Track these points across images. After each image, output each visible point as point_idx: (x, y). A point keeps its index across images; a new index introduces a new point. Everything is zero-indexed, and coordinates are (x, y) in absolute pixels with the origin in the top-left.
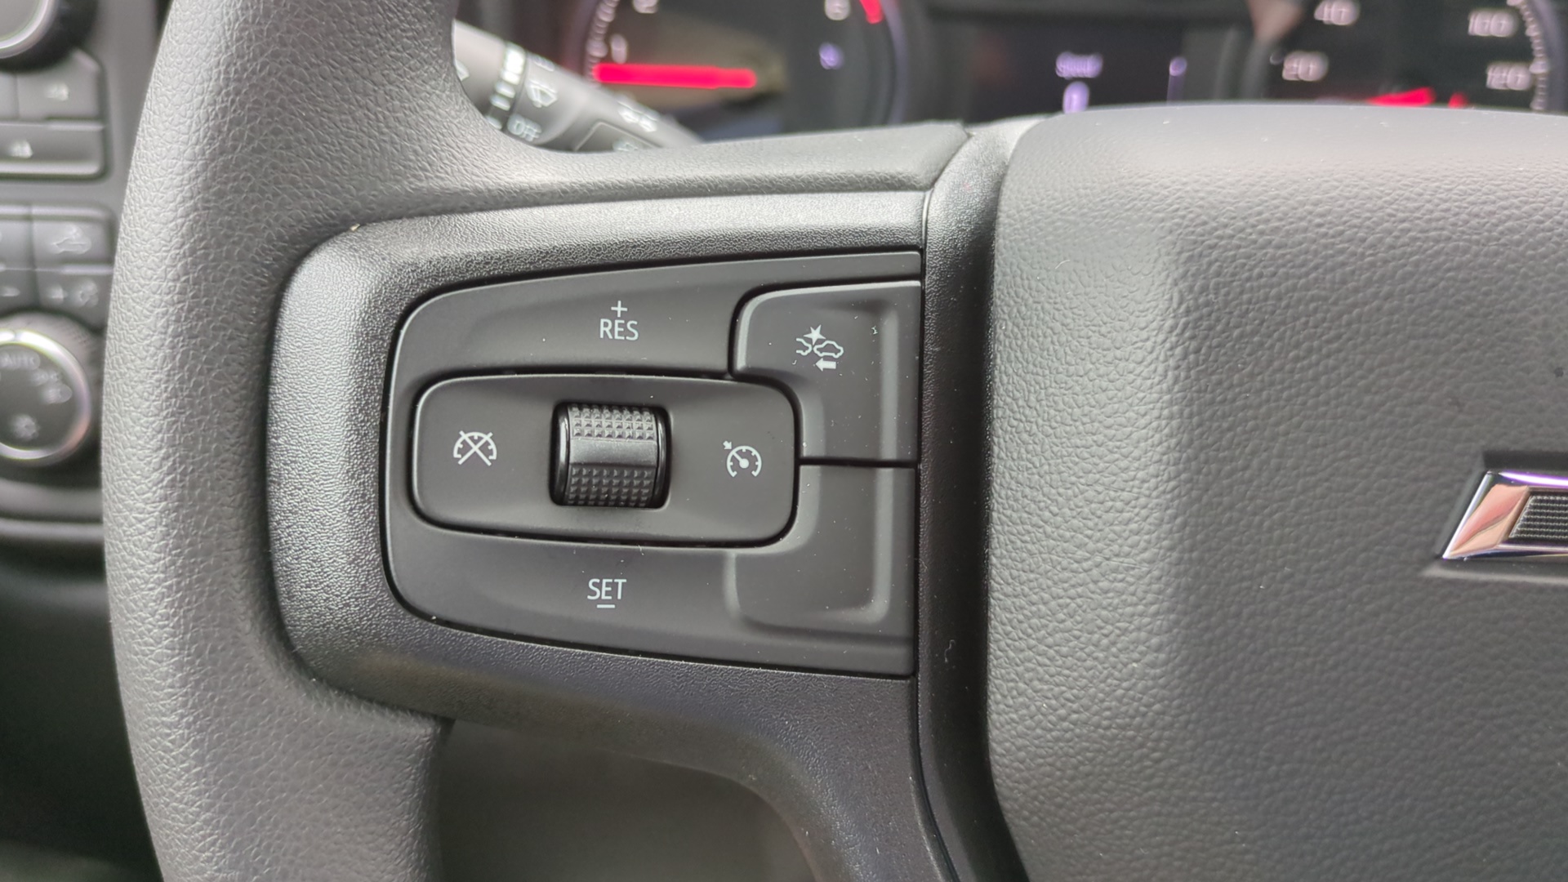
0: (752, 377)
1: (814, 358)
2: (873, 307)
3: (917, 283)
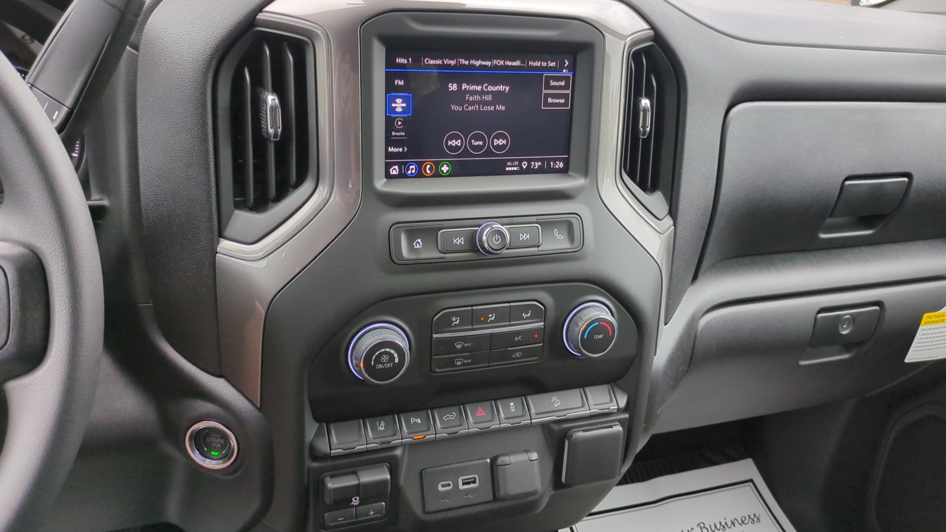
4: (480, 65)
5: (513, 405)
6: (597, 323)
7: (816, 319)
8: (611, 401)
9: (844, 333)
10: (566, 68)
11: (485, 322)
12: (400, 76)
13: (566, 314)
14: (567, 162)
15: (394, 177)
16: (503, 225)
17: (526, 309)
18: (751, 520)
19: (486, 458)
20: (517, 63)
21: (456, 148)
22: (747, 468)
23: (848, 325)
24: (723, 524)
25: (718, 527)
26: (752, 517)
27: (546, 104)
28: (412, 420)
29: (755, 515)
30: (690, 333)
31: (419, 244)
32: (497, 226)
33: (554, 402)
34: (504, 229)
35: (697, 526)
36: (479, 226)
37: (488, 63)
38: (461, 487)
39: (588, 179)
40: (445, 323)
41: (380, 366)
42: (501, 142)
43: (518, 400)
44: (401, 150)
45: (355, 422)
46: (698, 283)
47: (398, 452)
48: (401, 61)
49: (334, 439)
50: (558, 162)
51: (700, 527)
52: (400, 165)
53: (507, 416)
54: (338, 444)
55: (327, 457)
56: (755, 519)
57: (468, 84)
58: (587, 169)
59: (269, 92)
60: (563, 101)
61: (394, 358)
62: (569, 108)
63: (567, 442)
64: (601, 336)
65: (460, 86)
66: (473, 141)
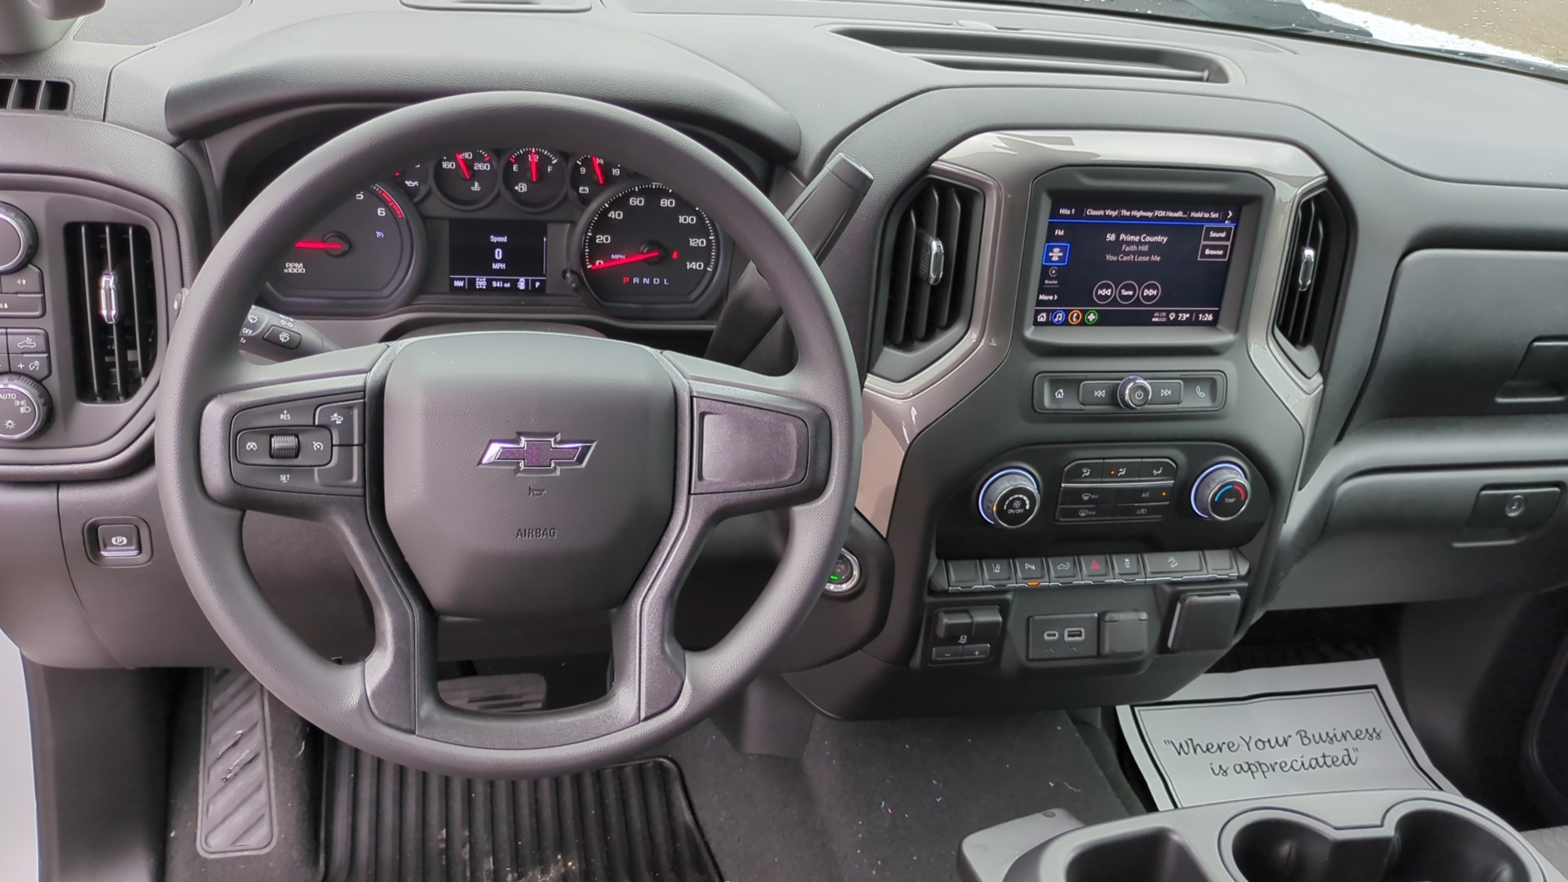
0: (320, 426)
1: (335, 421)
2: (351, 407)
3: (362, 400)
4: (1141, 217)
5: (1128, 562)
6: (1230, 487)
7: (1478, 495)
8: (1232, 568)
9: (1512, 515)
10: (1229, 219)
11: (1115, 476)
12: (1060, 226)
13: (1198, 473)
14: (1216, 315)
15: (1042, 324)
16: (1145, 379)
17: (1157, 466)
18: (1368, 735)
19: (1094, 613)
20: (1179, 214)
21: (1107, 297)
22: (1372, 670)
23: (1519, 506)
24: (1331, 735)
25: (1324, 739)
26: (1371, 731)
27: (1203, 255)
28: (1027, 566)
29: (1374, 730)
30: (1326, 500)
31: (1060, 394)
32: (1140, 381)
33: (1170, 563)
34: (1146, 383)
35: (1297, 733)
36: (1121, 379)
37: (1150, 214)
38: (1067, 638)
39: (1238, 336)
40: (1075, 474)
41: (1012, 511)
42: (1152, 292)
43: (1134, 557)
44: (1051, 298)
45: (971, 563)
46: (1341, 444)
47: (1009, 596)
48: (1063, 211)
49: (953, 577)
50: (1207, 315)
51: (1301, 735)
52: (1048, 312)
53: (1123, 572)
54: (957, 582)
55: (946, 593)
56: (1375, 735)
57: (1126, 235)
58: (1239, 325)
59: (932, 236)
60: (1220, 253)
61: (1026, 505)
62: (1226, 260)
63: (1179, 606)
64: (1232, 500)
65: (1118, 237)
66: (1123, 291)
